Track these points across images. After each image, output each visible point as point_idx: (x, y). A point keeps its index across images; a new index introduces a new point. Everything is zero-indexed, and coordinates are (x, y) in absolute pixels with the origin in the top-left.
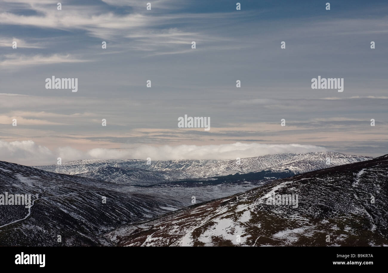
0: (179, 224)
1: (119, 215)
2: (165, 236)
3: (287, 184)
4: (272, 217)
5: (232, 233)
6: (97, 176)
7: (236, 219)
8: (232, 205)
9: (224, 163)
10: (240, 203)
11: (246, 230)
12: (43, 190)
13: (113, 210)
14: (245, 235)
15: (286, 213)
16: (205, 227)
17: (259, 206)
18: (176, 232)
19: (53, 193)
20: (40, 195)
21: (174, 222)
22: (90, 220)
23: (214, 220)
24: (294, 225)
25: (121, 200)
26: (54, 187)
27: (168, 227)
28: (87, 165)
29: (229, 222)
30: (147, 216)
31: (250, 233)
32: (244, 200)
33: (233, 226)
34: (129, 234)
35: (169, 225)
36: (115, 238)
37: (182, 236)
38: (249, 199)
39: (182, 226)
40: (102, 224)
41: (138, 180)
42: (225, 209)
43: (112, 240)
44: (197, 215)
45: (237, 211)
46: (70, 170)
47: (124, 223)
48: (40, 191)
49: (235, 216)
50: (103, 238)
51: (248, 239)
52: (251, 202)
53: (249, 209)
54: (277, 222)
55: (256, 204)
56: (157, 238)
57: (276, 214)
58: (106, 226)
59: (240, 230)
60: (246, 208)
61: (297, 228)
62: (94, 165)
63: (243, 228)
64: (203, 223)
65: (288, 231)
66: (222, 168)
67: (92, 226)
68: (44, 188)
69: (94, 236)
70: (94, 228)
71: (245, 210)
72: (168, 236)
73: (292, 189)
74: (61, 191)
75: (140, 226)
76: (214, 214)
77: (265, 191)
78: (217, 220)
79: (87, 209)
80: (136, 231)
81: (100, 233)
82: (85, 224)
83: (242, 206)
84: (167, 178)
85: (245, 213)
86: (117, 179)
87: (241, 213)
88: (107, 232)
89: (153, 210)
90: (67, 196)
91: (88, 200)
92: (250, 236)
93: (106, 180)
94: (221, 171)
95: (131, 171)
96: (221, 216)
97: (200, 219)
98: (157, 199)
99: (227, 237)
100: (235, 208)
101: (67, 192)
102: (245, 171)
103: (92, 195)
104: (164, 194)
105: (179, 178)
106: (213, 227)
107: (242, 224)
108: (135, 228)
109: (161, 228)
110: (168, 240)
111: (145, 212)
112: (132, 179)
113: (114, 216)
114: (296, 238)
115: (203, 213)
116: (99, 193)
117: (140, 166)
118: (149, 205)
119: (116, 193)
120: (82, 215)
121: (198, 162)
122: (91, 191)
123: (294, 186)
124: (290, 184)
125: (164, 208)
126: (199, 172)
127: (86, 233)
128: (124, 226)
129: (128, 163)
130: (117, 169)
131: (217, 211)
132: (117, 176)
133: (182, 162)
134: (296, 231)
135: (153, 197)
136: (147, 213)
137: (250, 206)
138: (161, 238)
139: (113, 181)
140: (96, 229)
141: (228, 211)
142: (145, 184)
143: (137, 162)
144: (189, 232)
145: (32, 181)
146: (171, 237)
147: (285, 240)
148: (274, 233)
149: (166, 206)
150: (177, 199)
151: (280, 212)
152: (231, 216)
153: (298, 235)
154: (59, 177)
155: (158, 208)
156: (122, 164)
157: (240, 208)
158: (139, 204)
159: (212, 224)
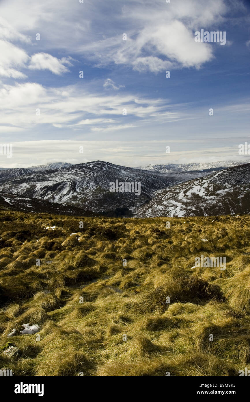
0: (180, 188)
1: (159, 185)
2: (173, 193)
3: (223, 171)
4: (216, 185)
5: (199, 191)
6: (156, 170)
7: (202, 186)
8: (201, 180)
9: (206, 164)
10: (204, 179)
11: (205, 190)
12: (130, 176)
13: (157, 183)
14: (205, 192)
15: (222, 183)
16: (189, 189)
17: (211, 181)
18: (178, 191)
19: (134, 177)
20: (129, 178)
21: (178, 188)
22: (148, 187)
23: (193, 186)
24: (225, 188)
25: (161, 179)
26: (134, 174)
27: (175, 189)
28: (153, 166)
29: (199, 187)
30: (171, 185)
31: (207, 191)
32: (205, 178)
33: (200, 189)
34: (162, 192)
35: (176, 189)
36: (157, 194)
37: (180, 193)
38: (208, 178)
39: (180, 189)
40: (152, 188)
41: (171, 171)
42: (198, 182)
43: (155, 194)
44: (187, 185)
45: (202, 183)
46: (146, 168)
47: (161, 188)
48: (129, 176)
49: (201, 184)
50: (152, 193)
51: (206, 194)
52: (208, 179)
53: (207, 181)
54: (218, 187)
55: (210, 179)
56: (170, 194)
57: (218, 184)
58: (154, 189)
59: (203, 190)
60: (206, 181)
61: (226, 189)
62: (155, 166)
63: (204, 189)
64: (189, 187)
65: (223, 190)
66: (205, 166)
67: (148, 189)
68: (131, 175)
69: (148, 193)
70: (149, 190)
71: (205, 182)
72: (175, 193)
73: (225, 173)
74: (137, 176)
75: (166, 189)
76: (193, 184)
77: (214, 174)
78: (194, 186)
79: (147, 183)
80: (165, 191)
81: (151, 192)
82: (145, 188)
83: (205, 180)
84: (183, 171)
85: (205, 183)
86: (164, 171)
87: (204, 183)
88: (154, 191)
89: (173, 183)
90: (140, 178)
91: (147, 179)
92: (206, 192)
93: (160, 172)
94: (205, 167)
95: (169, 168)
96: (196, 185)
97: (188, 186)
98: (175, 179)
99: (197, 193)
100: (202, 181)
101: (139, 176)
102: (214, 167)
103: (149, 177)
104: (179, 176)
105: (188, 170)
106: (192, 189)
107: (204, 188)
108: (165, 190)
109: (173, 190)
110: (175, 194)
111: (170, 184)
112: (170, 171)
113: (157, 185)
114: (225, 193)
115: (189, 184)
116: (152, 176)
117: (173, 166)
118: (172, 181)
119: (159, 176)
120: (145, 185)
121: (196, 164)
122: (149, 176)
123: (226, 172)
124: (225, 171)
125: (178, 182)
126: (196, 168)
127: (146, 192)
128: (161, 189)
129: (169, 165)
130: (164, 168)
131: (195, 183)
132: (164, 170)
133: (189, 164)
134: (226, 190)
135: (174, 178)
136: (171, 184)
137: (208, 181)
138: (172, 194)
139: (162, 172)
140: (150, 190)
141: (199, 183)
142: (174, 173)
143: (172, 165)
144: (183, 191)
145: (127, 172)
146: (176, 193)
147: (221, 194)
148: (217, 191)
149: (179, 181)
150: (184, 179)
151: (220, 183)
152: (200, 185)
153: (226, 192)
154: (138, 171)
155: (175, 182)
156: (166, 165)
157: (204, 181)
158: (167, 180)
159: (192, 188)
